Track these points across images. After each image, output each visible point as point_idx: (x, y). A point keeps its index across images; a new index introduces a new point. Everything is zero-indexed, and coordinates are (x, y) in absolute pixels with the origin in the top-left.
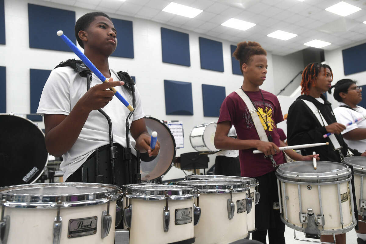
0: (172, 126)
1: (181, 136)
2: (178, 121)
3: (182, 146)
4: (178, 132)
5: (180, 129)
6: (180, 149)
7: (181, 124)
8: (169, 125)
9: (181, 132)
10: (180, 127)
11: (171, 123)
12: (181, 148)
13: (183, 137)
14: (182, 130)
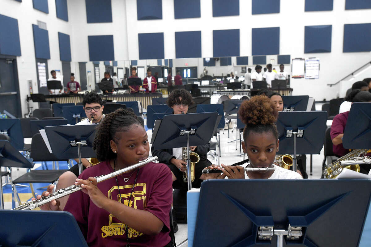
0: (309, 62)
1: (317, 69)
2: (315, 58)
3: (317, 77)
4: (314, 66)
5: (316, 64)
6: (315, 79)
7: (318, 60)
8: (306, 61)
9: (318, 66)
10: (317, 62)
11: (308, 60)
12: (317, 78)
13: (319, 69)
14: (318, 65)
